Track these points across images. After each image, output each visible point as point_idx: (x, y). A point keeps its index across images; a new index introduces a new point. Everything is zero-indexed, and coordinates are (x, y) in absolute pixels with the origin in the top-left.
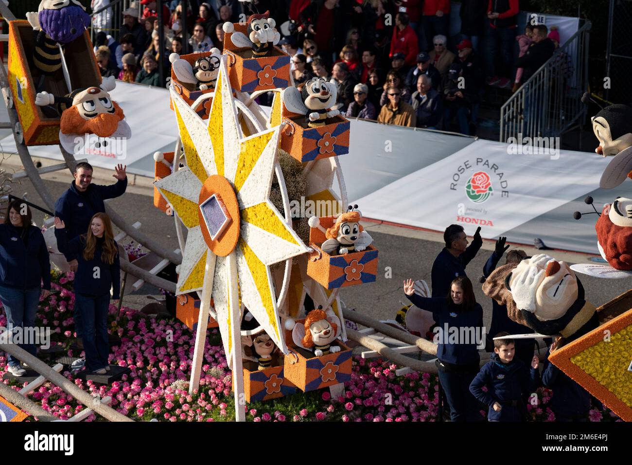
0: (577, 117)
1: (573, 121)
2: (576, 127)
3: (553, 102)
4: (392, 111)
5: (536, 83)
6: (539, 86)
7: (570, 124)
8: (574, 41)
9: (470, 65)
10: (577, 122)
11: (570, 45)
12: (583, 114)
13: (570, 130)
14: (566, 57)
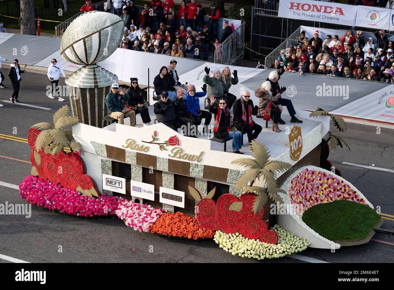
0: (240, 55)
1: (239, 56)
2: (240, 58)
3: (232, 50)
4: (175, 52)
5: (228, 42)
6: (228, 44)
7: (238, 57)
8: (240, 28)
9: (207, 34)
10: (241, 57)
11: (238, 30)
12: (242, 54)
13: (239, 59)
14: (238, 34)
